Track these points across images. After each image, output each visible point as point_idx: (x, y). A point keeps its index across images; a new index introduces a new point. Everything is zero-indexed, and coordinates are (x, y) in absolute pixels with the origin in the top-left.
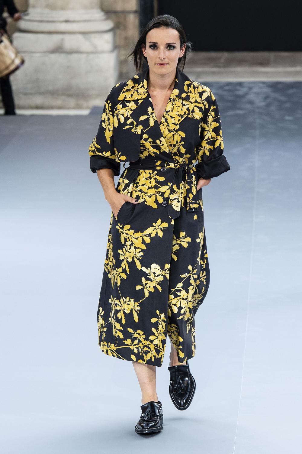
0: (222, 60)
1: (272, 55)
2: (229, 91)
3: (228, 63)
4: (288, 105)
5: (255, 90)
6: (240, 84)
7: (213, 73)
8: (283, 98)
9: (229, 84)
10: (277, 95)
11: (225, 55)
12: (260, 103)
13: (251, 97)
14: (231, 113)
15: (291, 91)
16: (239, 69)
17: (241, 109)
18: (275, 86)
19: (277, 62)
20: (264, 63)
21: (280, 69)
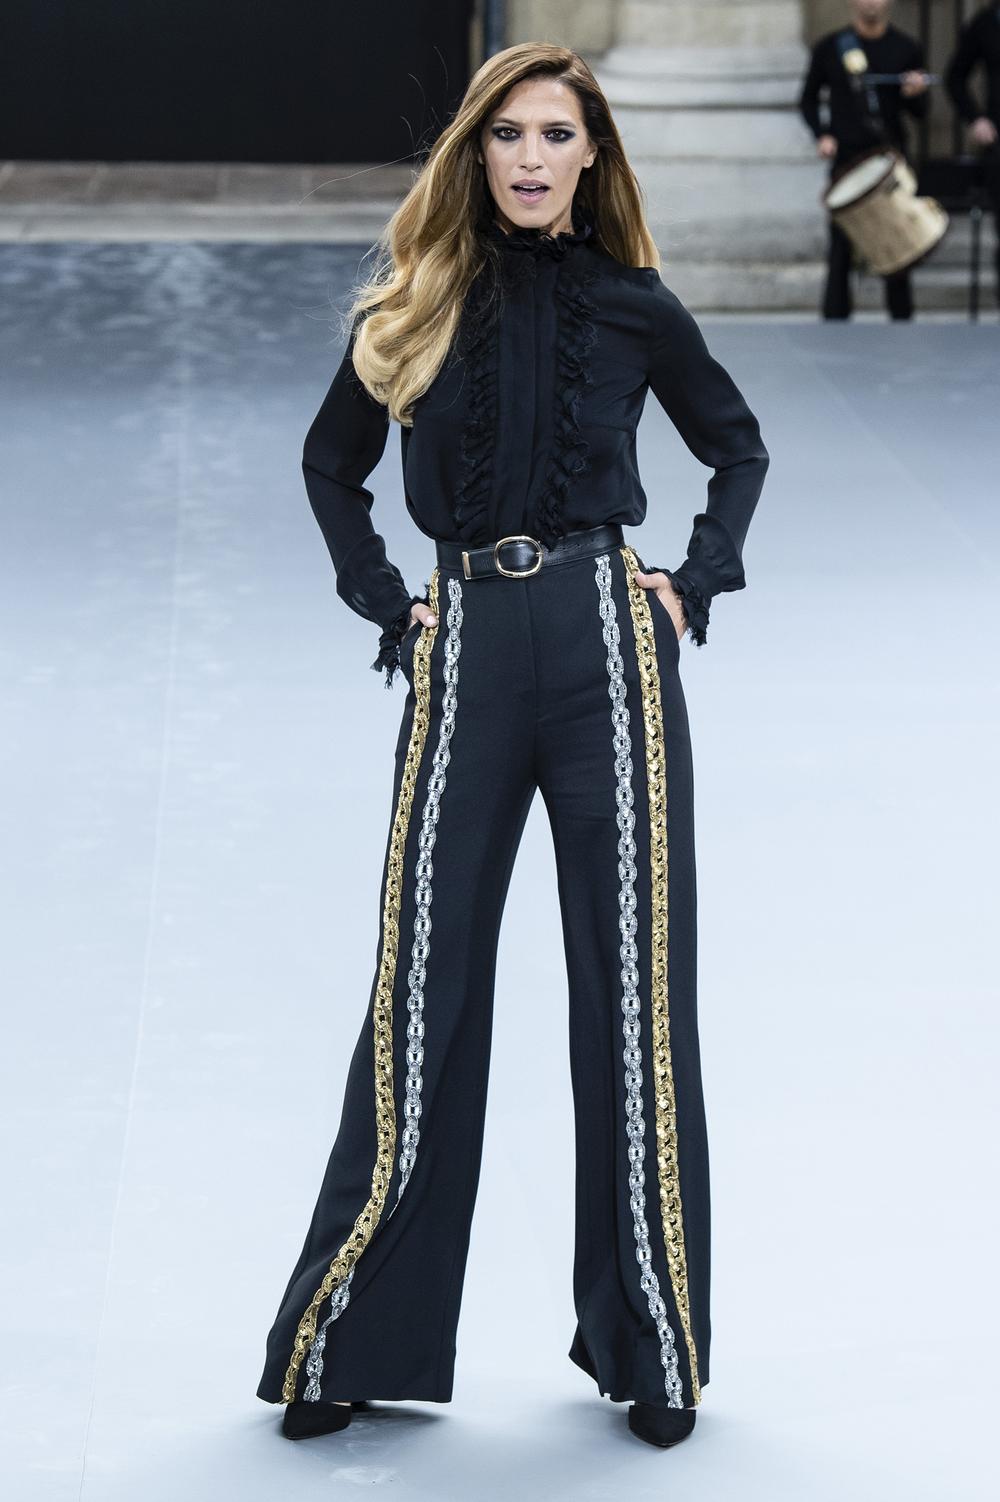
0: (93, 186)
1: (224, 173)
2: (111, 264)
3: (109, 194)
4: (265, 303)
5: (179, 262)
6: (143, 248)
7: (68, 219)
8: (253, 286)
9: (111, 247)
10: (237, 277)
11: (100, 173)
12: (192, 296)
13: (169, 279)
14: (116, 322)
15: (275, 266)
16: (137, 208)
17: (140, 312)
18: (230, 253)
19: (235, 192)
20: (204, 193)
21: (246, 210)
